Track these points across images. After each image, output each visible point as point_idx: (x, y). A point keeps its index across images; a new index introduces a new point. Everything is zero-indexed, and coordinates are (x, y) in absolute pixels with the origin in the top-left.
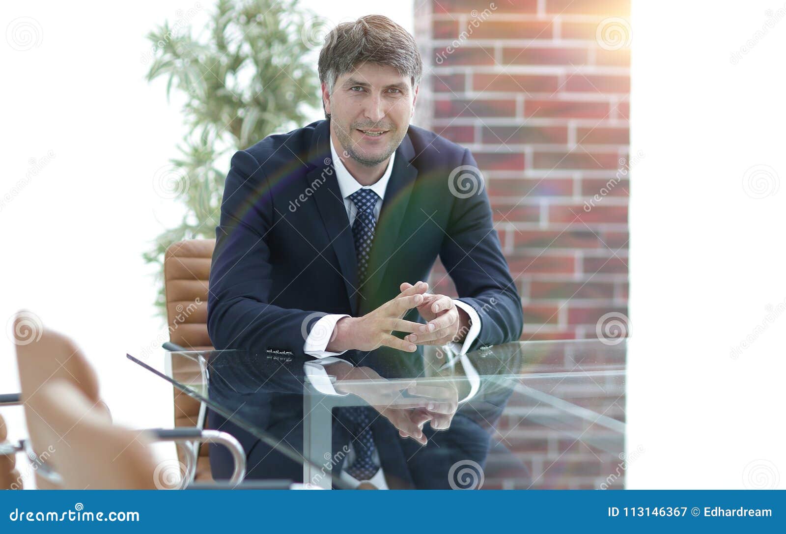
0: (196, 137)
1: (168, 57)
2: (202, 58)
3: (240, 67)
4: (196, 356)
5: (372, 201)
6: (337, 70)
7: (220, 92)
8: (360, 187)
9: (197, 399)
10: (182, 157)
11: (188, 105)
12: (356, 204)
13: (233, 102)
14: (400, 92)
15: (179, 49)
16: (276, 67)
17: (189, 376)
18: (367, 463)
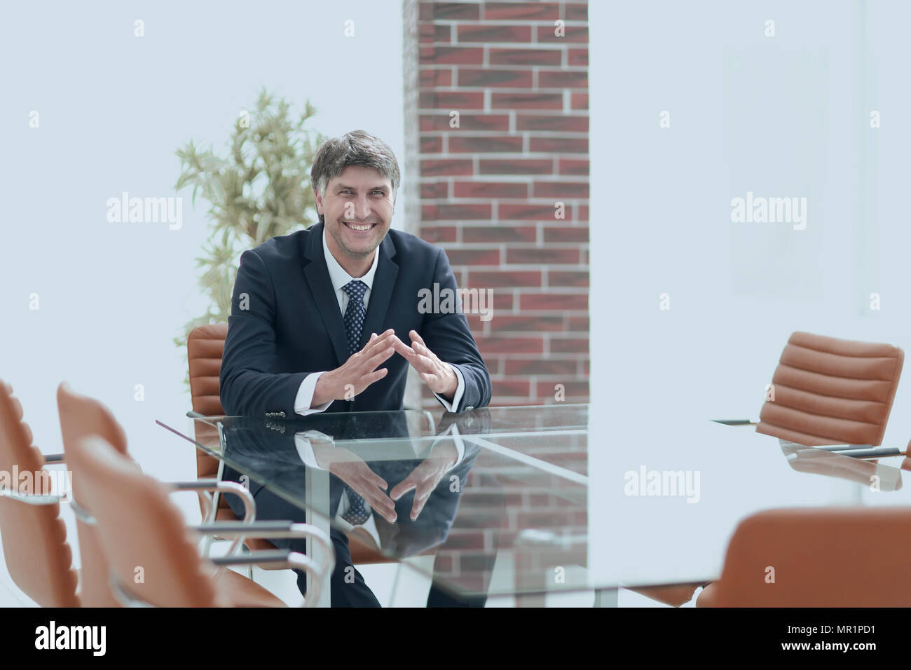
0: (218, 240)
1: (193, 170)
2: (223, 171)
3: (256, 178)
4: (215, 422)
5: (362, 290)
6: (328, 175)
7: (238, 200)
8: (352, 279)
9: (216, 457)
10: (206, 256)
11: (211, 211)
12: (348, 294)
13: (249, 208)
14: (382, 193)
15: (203, 164)
16: (286, 178)
17: (210, 439)
18: (360, 510)
